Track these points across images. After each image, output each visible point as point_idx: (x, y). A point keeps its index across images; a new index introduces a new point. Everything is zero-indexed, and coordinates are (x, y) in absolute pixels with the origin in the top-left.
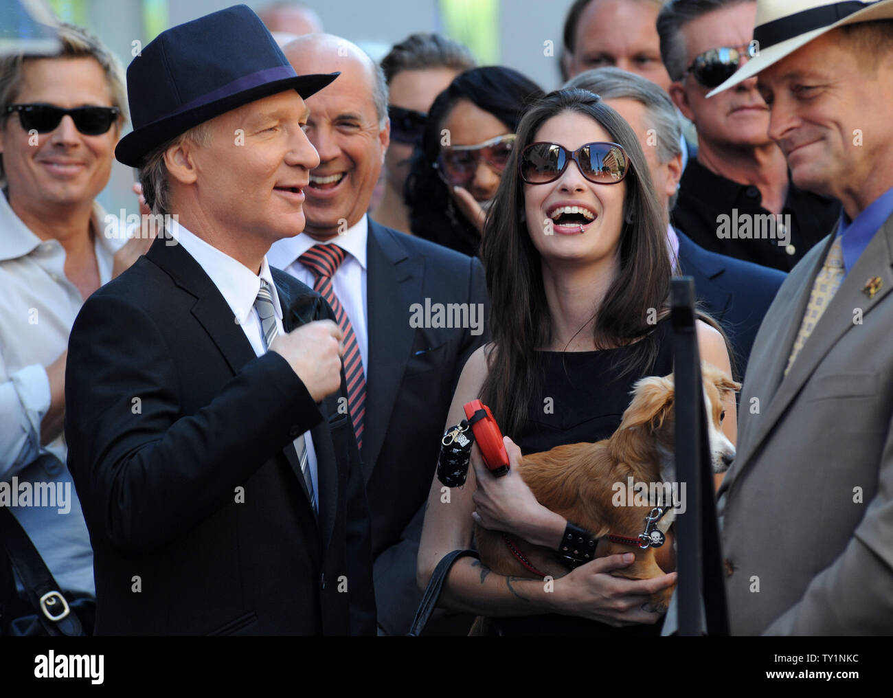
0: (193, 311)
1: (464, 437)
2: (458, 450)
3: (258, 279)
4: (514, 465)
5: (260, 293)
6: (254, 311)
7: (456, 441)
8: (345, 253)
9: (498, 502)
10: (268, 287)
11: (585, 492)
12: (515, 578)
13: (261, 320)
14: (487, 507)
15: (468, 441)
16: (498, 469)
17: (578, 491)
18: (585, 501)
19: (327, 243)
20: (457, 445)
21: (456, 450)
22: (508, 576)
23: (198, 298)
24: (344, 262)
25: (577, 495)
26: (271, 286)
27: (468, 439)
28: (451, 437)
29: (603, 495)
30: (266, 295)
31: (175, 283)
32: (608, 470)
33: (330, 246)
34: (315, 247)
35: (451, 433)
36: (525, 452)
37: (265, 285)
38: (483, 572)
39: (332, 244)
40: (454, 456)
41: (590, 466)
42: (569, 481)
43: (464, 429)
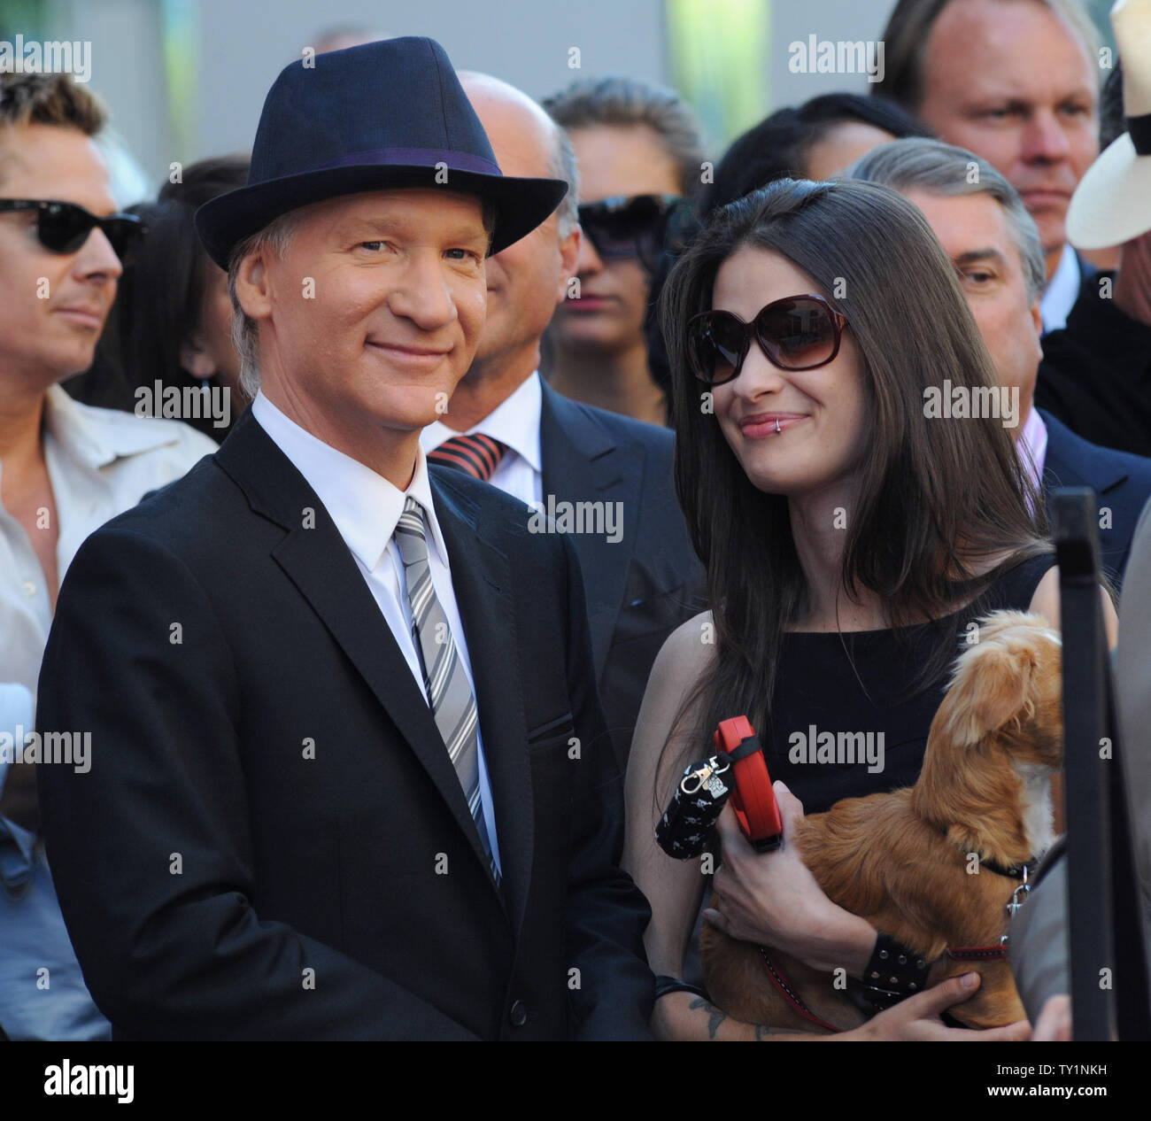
0: (274, 554)
1: (719, 781)
2: (705, 803)
3: (402, 496)
4: (790, 831)
5: (403, 520)
6: (393, 550)
7: (705, 788)
8: (503, 449)
9: (759, 896)
10: (419, 512)
11: (896, 886)
12: (771, 1029)
13: (405, 566)
14: (738, 903)
15: (726, 789)
16: (765, 839)
17: (884, 884)
18: (897, 900)
19: (470, 432)
20: (705, 794)
21: (702, 803)
22: (759, 1026)
23: (287, 531)
24: (501, 465)
25: (885, 890)
26: (424, 511)
27: (724, 785)
28: (698, 780)
29: (928, 887)
30: (415, 524)
31: (250, 506)
32: (926, 844)
33: (474, 438)
34: (452, 441)
35: (699, 773)
36: (808, 810)
37: (413, 506)
38: (712, 1019)
39: (479, 434)
40: (697, 812)
41: (892, 842)
42: (868, 865)
43: (721, 768)
